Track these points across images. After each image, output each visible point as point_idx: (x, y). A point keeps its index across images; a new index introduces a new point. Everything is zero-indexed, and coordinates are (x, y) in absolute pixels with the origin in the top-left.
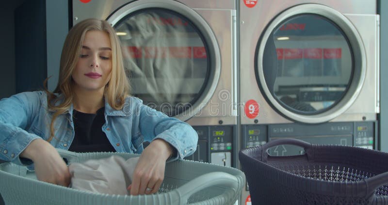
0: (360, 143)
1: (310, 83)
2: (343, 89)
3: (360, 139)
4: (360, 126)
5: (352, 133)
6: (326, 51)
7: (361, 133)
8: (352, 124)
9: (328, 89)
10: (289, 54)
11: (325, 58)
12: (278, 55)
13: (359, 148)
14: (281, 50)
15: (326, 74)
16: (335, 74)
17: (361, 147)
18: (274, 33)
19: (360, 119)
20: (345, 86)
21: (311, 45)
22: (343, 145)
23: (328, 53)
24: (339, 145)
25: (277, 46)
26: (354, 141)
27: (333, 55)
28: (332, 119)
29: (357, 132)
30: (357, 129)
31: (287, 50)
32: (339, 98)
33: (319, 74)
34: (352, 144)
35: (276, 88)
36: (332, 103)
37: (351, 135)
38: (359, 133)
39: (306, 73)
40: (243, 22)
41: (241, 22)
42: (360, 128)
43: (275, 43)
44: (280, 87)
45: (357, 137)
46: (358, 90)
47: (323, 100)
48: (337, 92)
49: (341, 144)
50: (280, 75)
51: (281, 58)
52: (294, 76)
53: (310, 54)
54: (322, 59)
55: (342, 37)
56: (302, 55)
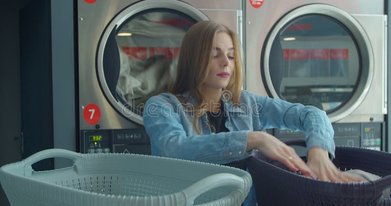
0: (367, 144)
1: (317, 84)
2: (351, 90)
3: (367, 140)
4: (367, 127)
5: (359, 134)
6: (333, 51)
7: (368, 134)
8: (359, 125)
9: (334, 90)
10: (295, 55)
11: (332, 58)
12: (284, 56)
13: (366, 149)
14: (287, 51)
15: (333, 74)
16: (342, 75)
17: (368, 148)
18: (281, 34)
19: (367, 120)
20: (352, 87)
21: (318, 45)
22: (350, 147)
23: (334, 53)
24: (346, 146)
25: (284, 47)
26: (362, 142)
27: (340, 55)
28: (338, 121)
29: (365, 133)
30: (364, 130)
31: (293, 51)
32: (346, 99)
33: (326, 75)
34: (359, 145)
35: (282, 89)
36: (339, 104)
37: (358, 137)
38: (367, 134)
39: (313, 74)
40: (249, 23)
41: (247, 23)
42: (367, 130)
43: (282, 43)
44: (287, 88)
45: (365, 138)
46: (366, 91)
47: (330, 101)
48: (344, 94)
49: (348, 146)
50: (286, 76)
51: (287, 58)
52: (301, 78)
53: (316, 55)
54: (329, 60)
55: (349, 37)
56: (309, 56)
